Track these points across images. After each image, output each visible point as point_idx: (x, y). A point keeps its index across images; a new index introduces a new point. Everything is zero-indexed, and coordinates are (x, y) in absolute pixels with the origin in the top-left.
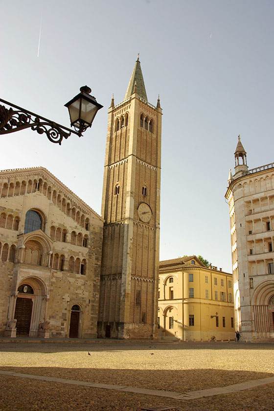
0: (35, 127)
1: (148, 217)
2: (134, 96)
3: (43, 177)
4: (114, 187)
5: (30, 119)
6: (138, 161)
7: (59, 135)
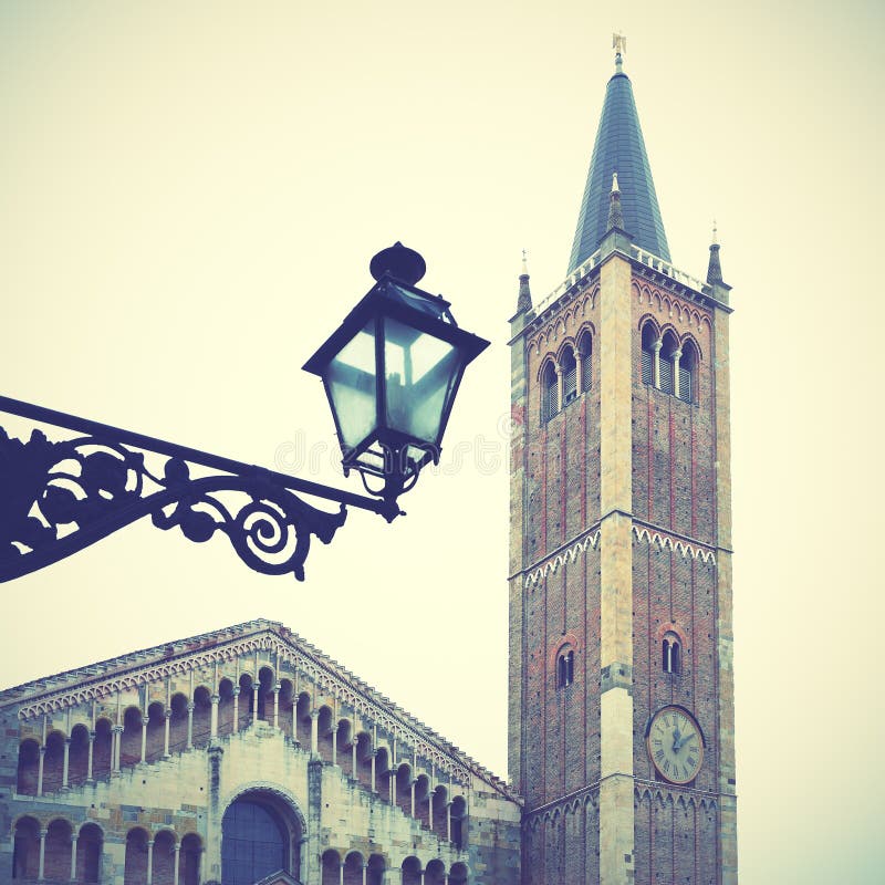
0: (169, 510)
1: (690, 761)
2: (609, 246)
3: (274, 658)
4: (551, 659)
5: (141, 471)
6: (640, 536)
7: (291, 529)
